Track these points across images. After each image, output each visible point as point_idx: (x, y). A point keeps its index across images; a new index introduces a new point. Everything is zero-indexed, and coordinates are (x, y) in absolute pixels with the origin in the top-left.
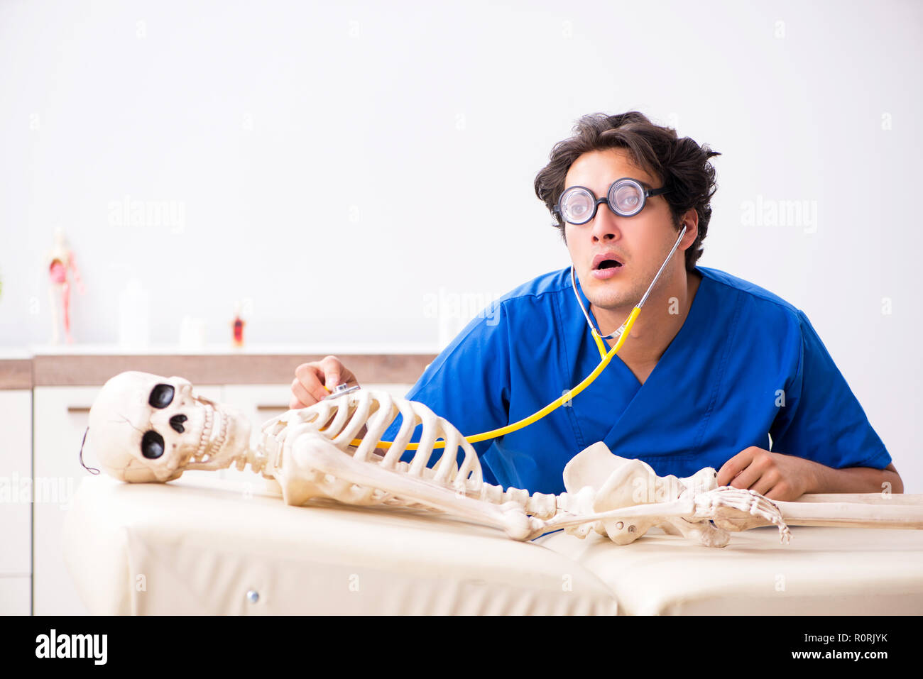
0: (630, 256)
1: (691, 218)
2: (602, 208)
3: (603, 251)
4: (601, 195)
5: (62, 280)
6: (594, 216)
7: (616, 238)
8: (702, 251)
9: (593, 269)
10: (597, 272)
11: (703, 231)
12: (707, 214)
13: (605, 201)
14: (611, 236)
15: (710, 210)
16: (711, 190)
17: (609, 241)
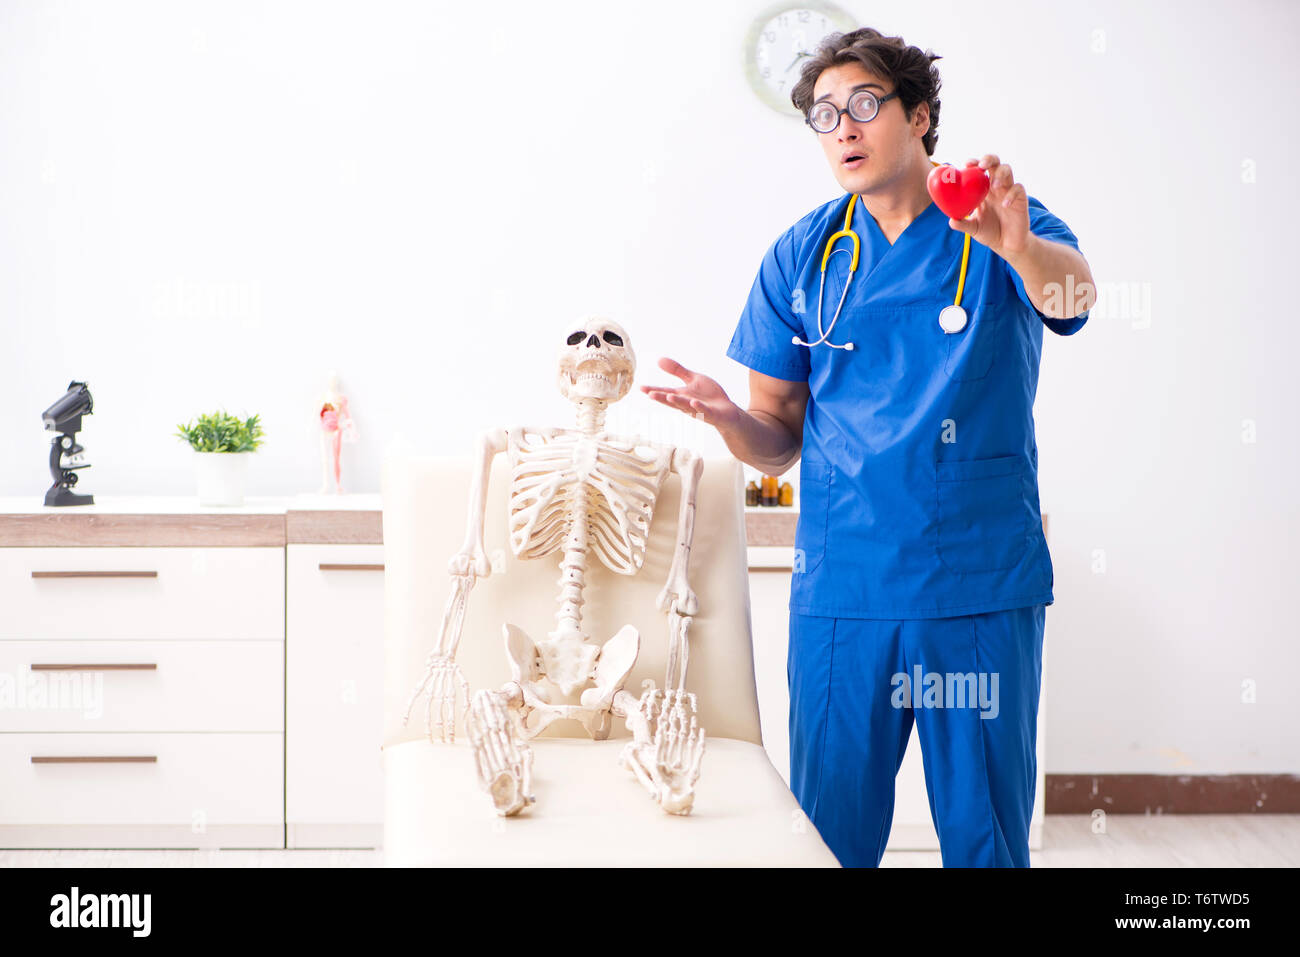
0: (872, 151)
1: (922, 110)
2: (844, 118)
3: (850, 149)
4: (843, 106)
5: (334, 427)
6: (839, 123)
7: (858, 138)
8: (937, 137)
9: (842, 163)
10: (846, 165)
11: (934, 120)
12: (937, 106)
13: (846, 111)
14: (854, 137)
15: (939, 102)
16: (938, 86)
17: (852, 141)
